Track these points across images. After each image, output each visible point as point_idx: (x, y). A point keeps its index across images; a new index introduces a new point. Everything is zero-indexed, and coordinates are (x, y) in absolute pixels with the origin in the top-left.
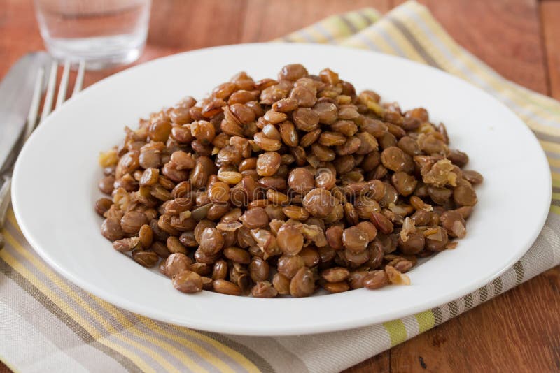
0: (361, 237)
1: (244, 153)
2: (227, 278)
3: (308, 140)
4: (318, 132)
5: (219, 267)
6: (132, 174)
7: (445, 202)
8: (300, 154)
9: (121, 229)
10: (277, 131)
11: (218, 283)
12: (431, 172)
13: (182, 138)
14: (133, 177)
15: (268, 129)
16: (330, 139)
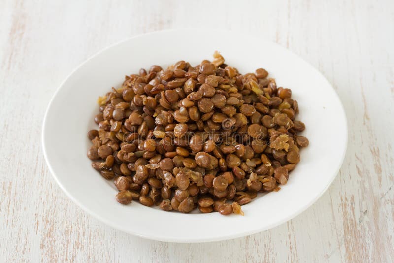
0: (223, 184)
1: (169, 121)
2: (147, 195)
3: (205, 117)
4: (212, 114)
5: (145, 188)
6: (109, 121)
7: (281, 159)
8: (200, 125)
9: (97, 154)
10: (186, 111)
11: (142, 199)
12: (275, 142)
13: (138, 104)
14: (110, 123)
15: (182, 110)
16: (217, 118)
